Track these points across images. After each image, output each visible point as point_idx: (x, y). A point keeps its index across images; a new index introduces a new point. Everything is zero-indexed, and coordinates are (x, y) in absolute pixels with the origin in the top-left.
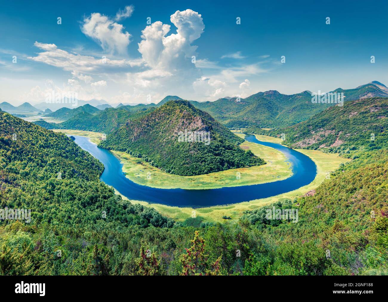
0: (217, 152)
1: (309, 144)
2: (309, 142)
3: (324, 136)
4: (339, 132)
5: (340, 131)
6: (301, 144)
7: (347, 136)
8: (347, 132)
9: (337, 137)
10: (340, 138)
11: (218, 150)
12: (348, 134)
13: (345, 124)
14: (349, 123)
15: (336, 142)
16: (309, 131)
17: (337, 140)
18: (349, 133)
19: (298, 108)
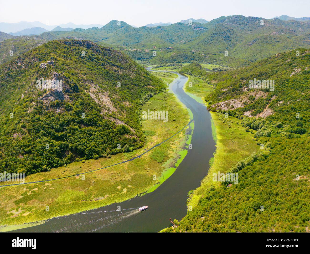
0: (60, 134)
1: (233, 107)
2: (234, 105)
3: (254, 99)
4: (272, 96)
5: (274, 95)
6: (223, 106)
7: (279, 104)
8: (281, 99)
9: (267, 103)
10: (270, 106)
11: (63, 131)
12: (281, 102)
13: (282, 86)
14: (287, 85)
15: (265, 110)
16: (241, 87)
17: (267, 108)
18: (282, 100)
19: (259, 40)
